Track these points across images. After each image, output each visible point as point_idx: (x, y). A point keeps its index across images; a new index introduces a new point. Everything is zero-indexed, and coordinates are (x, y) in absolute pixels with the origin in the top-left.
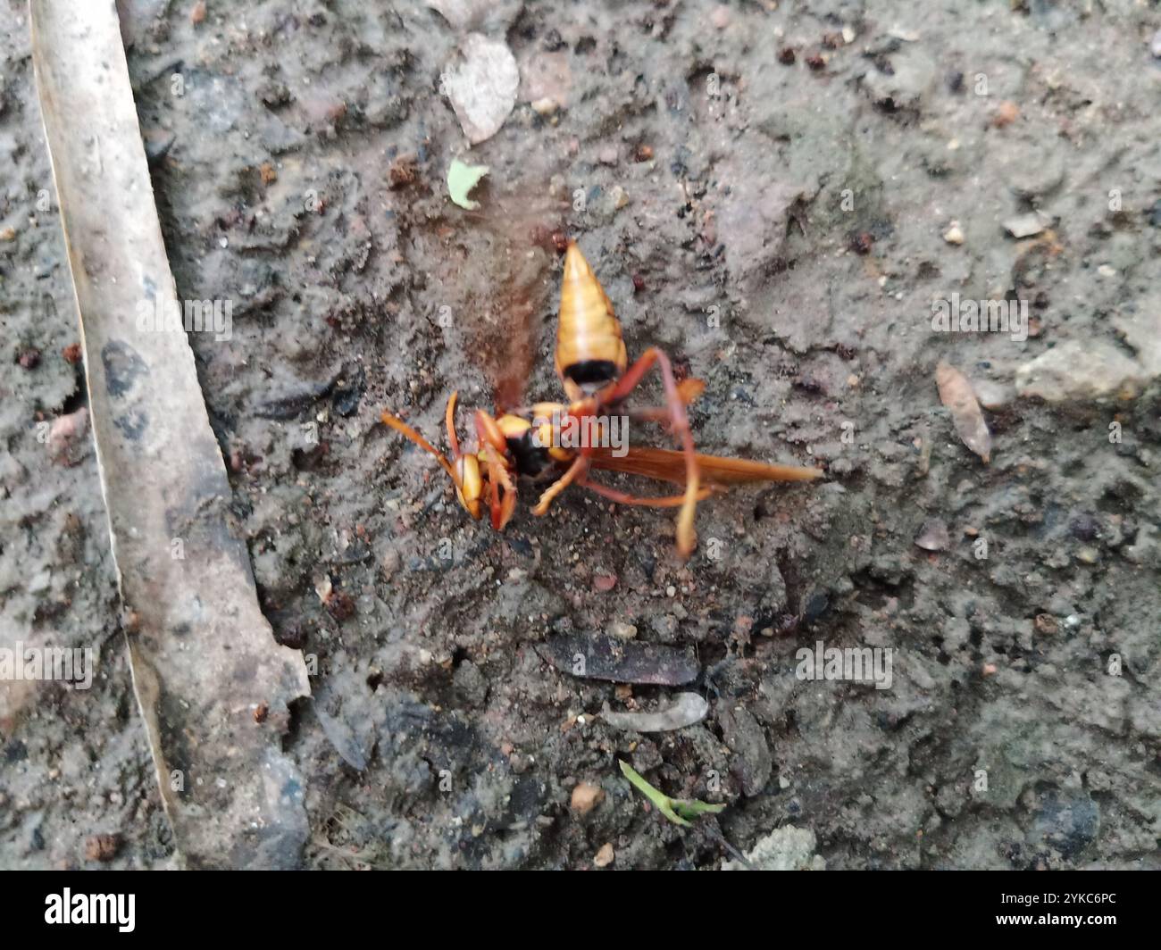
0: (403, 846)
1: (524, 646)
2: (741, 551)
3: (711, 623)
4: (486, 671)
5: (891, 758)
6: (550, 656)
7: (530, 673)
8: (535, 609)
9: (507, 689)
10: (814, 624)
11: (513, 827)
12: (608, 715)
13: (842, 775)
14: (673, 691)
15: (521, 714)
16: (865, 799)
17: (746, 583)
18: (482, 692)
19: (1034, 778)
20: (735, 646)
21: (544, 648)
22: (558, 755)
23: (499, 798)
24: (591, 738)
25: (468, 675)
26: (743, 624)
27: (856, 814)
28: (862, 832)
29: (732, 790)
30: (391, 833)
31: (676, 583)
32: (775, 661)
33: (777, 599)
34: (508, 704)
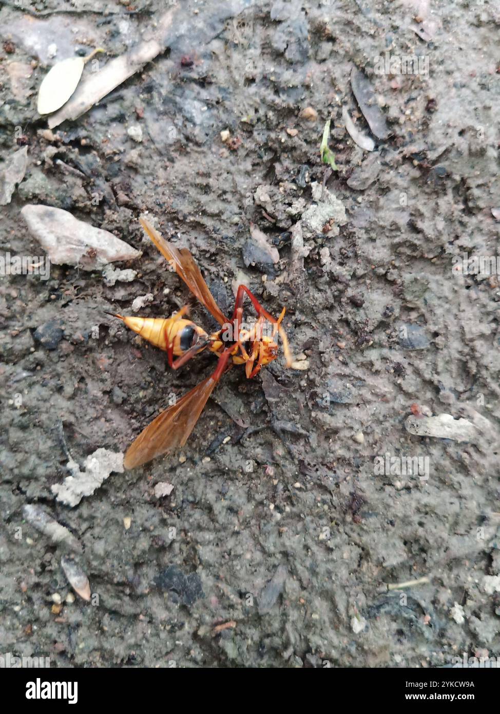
0: (251, 54)
1: (351, 63)
2: (442, 131)
3: (405, 135)
4: (333, 53)
5: (399, 233)
6: (353, 74)
7: (342, 71)
8: (369, 54)
9: (330, 66)
10: (431, 180)
11: (281, 95)
12: (345, 110)
13: (378, 218)
14: (370, 134)
15: (324, 78)
16: (373, 235)
17: (430, 139)
18: (324, 56)
19: (423, 310)
20: (402, 152)
21: (355, 70)
22: (317, 99)
23: (288, 81)
24: (333, 107)
25: (327, 47)
26: (414, 148)
27: (365, 236)
28: (359, 242)
29: (347, 172)
30: (253, 48)
31: (412, 113)
32: (406, 173)
33: (432, 156)
34: (325, 69)
